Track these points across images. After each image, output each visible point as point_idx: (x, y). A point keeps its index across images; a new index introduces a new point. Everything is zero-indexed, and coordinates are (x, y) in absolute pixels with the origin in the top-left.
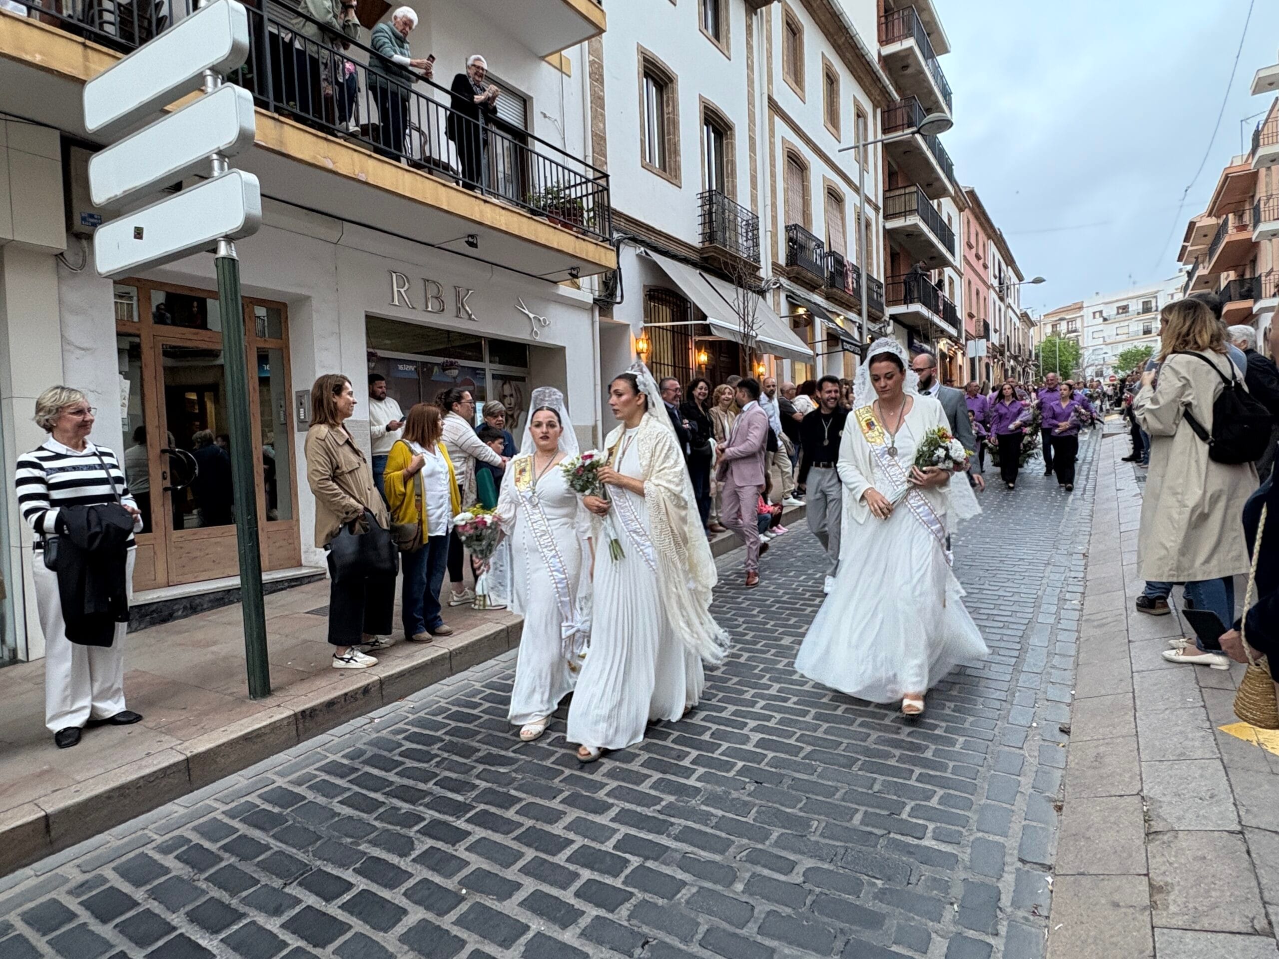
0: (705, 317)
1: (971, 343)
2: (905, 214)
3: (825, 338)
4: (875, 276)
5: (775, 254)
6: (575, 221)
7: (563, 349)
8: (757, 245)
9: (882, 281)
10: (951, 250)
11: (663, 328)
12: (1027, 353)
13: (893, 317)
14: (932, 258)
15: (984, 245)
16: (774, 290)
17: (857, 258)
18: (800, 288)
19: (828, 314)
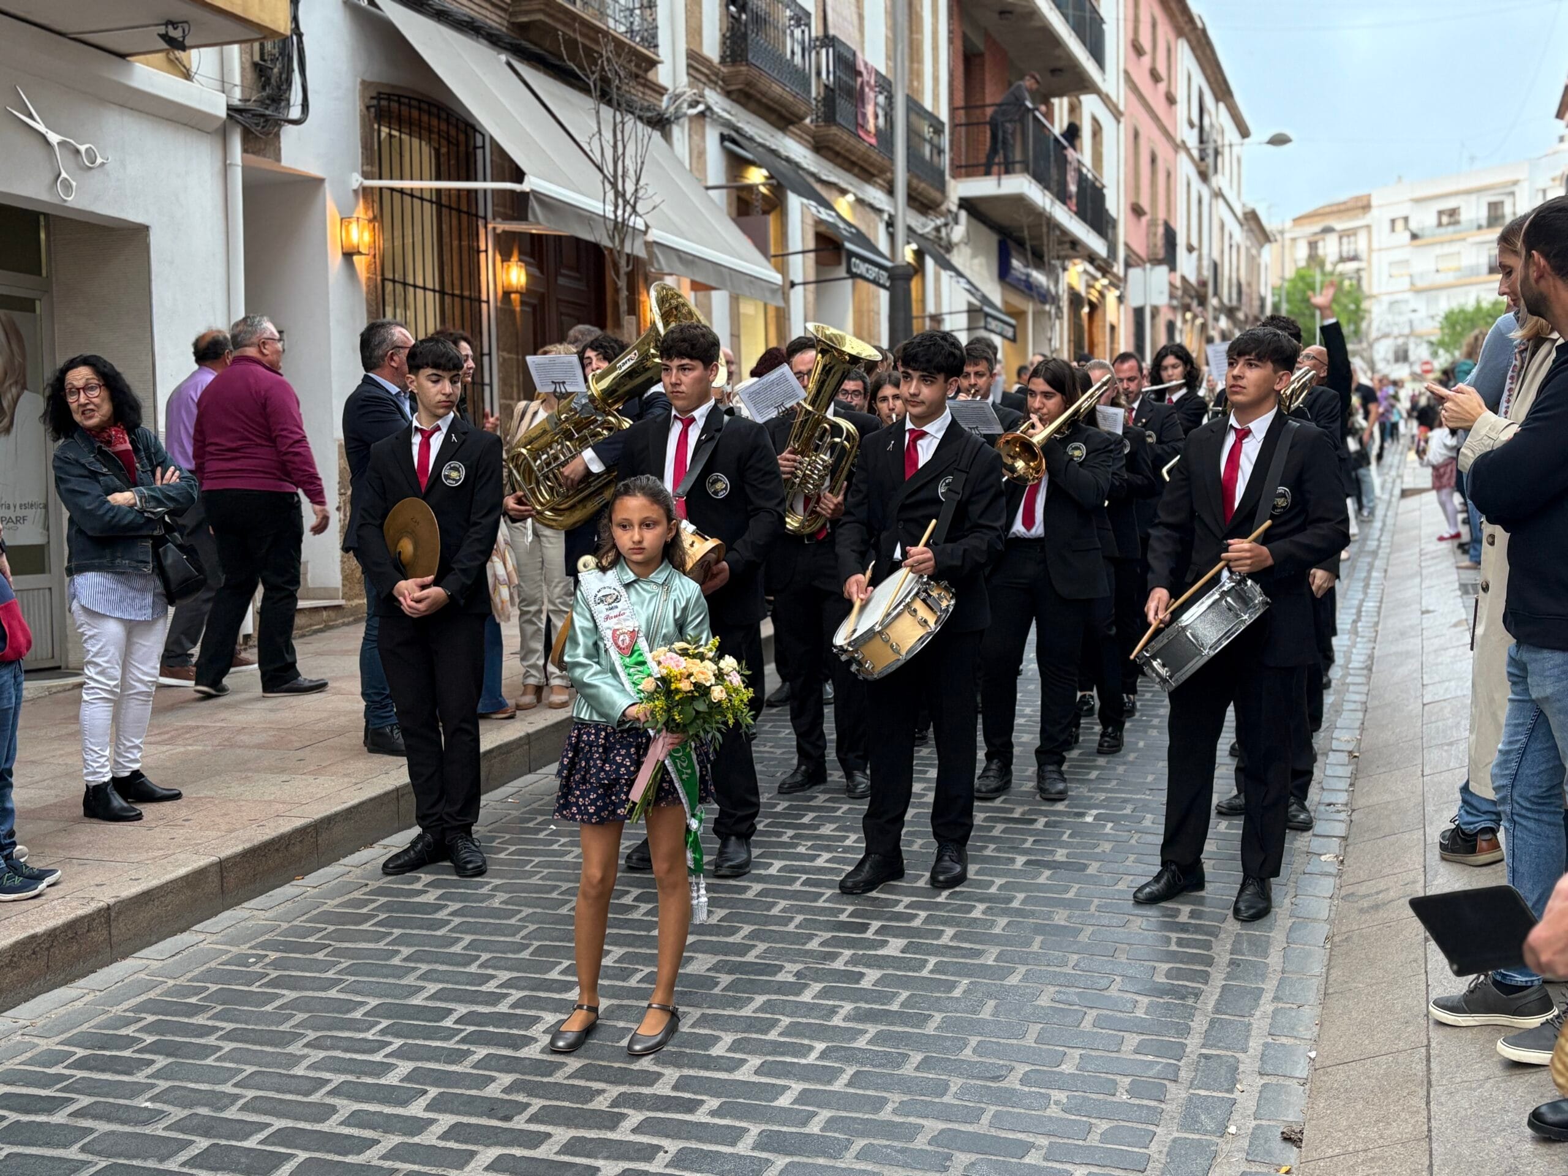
0: (518, 175)
1: (1135, 273)
3: (811, 245)
4: (928, 105)
5: (694, 31)
7: (138, 233)
8: (652, 5)
9: (944, 115)
10: (1098, 54)
11: (411, 194)
12: (1256, 303)
13: (966, 204)
14: (1054, 71)
15: (1169, 50)
16: (692, 118)
17: (888, 57)
18: (753, 118)
19: (818, 187)
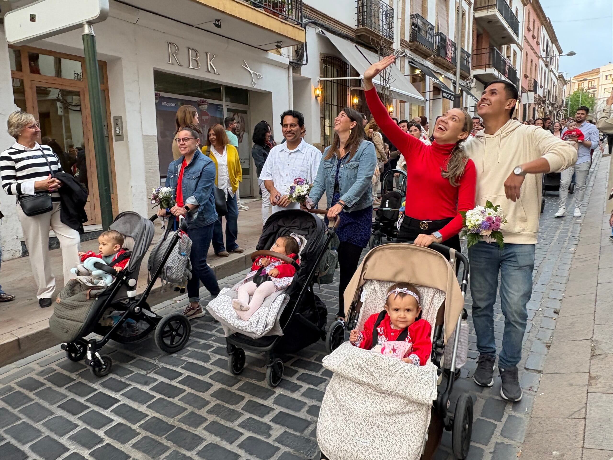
0: (358, 75)
1: (524, 95)
2: (488, 7)
3: (432, 89)
4: (466, 50)
5: (403, 34)
6: (280, 11)
7: (270, 93)
8: (392, 27)
9: (470, 52)
10: (516, 32)
11: (331, 81)
12: (561, 102)
13: (475, 76)
15: (538, 29)
16: (401, 57)
17: (455, 37)
18: (417, 56)
19: (434, 74)
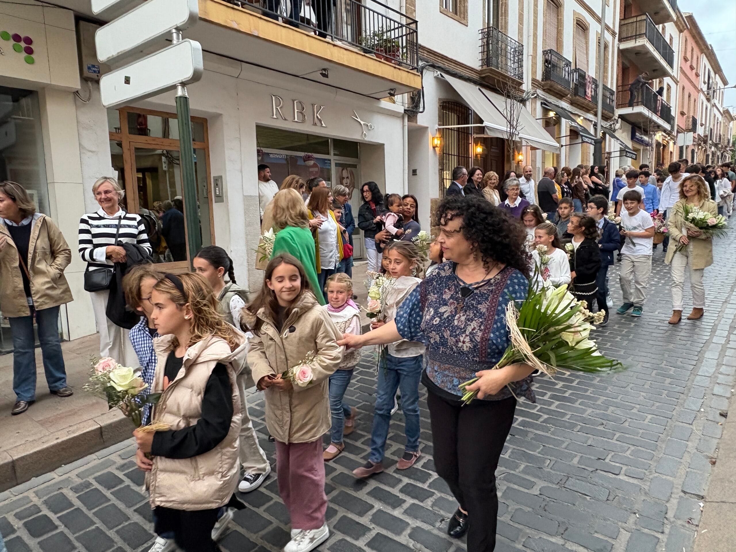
0: (481, 121)
1: (681, 135)
2: (636, 37)
3: (568, 134)
4: (609, 87)
5: (534, 72)
6: (394, 56)
7: (382, 145)
8: (522, 66)
9: (614, 89)
10: (671, 64)
11: (451, 129)
13: (621, 116)
14: (654, 71)
15: (698, 58)
16: (532, 99)
17: (596, 73)
18: (552, 97)
19: (571, 115)
